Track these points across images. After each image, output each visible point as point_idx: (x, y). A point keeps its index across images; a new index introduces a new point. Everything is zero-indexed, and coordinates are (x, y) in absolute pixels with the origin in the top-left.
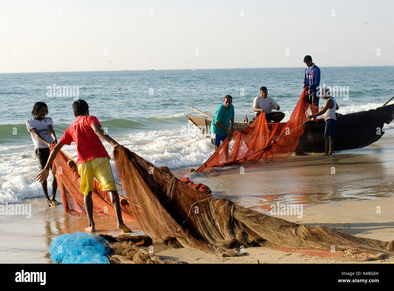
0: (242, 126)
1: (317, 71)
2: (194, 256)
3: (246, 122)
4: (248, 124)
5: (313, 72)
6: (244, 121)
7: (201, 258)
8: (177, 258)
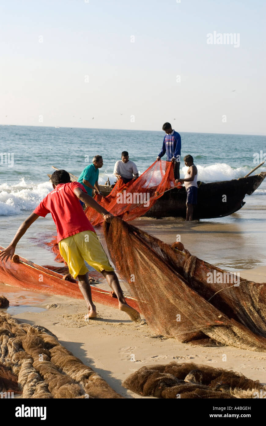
0: (104, 189)
1: (177, 137)
2: (50, 321)
3: (108, 185)
4: (110, 187)
5: (174, 138)
6: (106, 184)
7: (58, 323)
8: (33, 322)
